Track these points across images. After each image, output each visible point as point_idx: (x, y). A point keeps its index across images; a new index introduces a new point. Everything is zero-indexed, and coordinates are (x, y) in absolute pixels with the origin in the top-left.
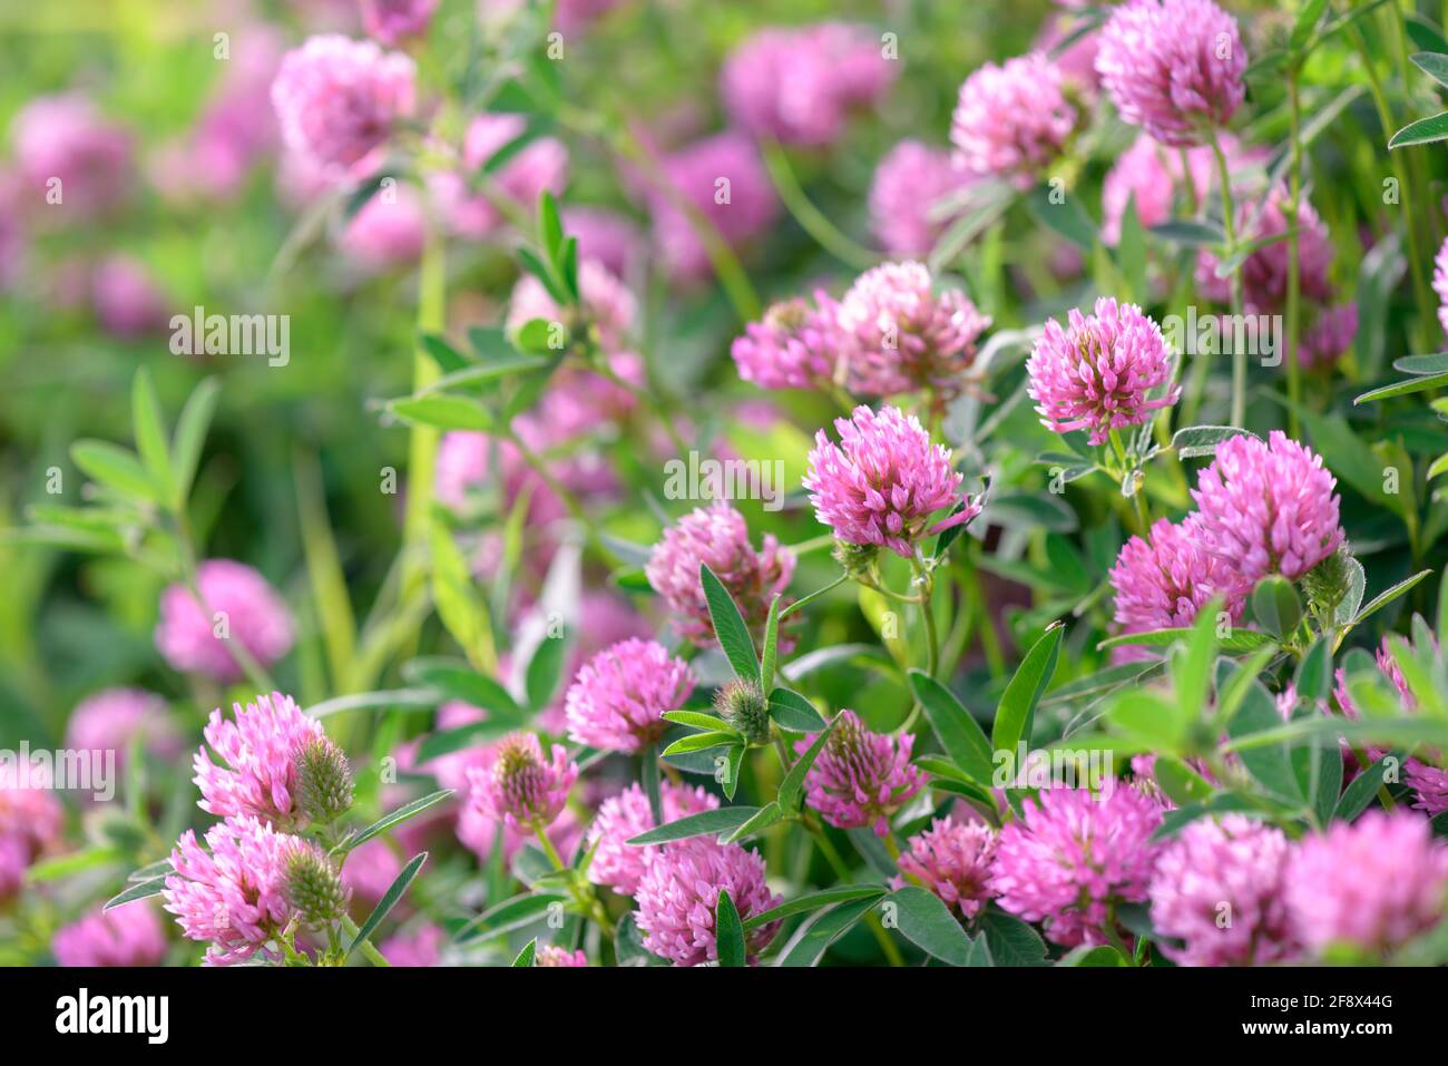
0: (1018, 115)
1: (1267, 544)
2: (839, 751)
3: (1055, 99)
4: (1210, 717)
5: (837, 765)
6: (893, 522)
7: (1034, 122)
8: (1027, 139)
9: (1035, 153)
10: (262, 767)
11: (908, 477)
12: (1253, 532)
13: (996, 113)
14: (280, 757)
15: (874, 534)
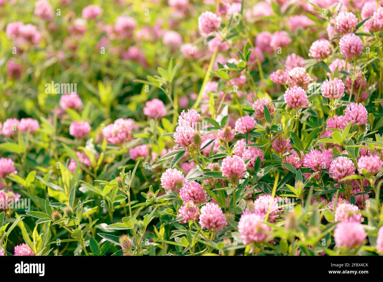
0: (322, 49)
1: (356, 119)
2: (279, 139)
3: (328, 48)
4: (346, 140)
5: (278, 141)
6: (297, 104)
7: (324, 51)
8: (322, 54)
9: (323, 56)
10: (191, 120)
11: (301, 98)
12: (354, 116)
13: (318, 48)
14: (194, 118)
15: (293, 105)
